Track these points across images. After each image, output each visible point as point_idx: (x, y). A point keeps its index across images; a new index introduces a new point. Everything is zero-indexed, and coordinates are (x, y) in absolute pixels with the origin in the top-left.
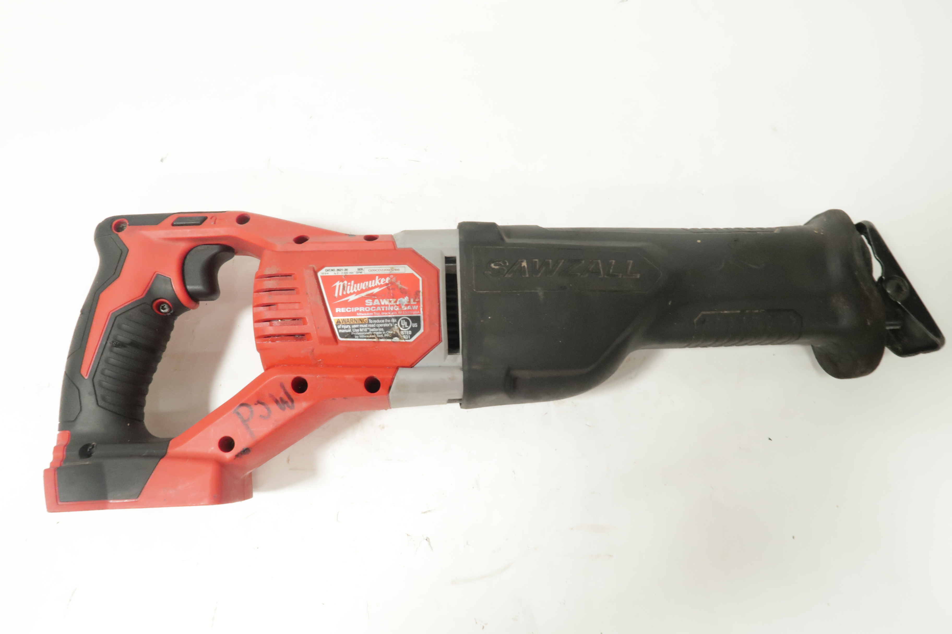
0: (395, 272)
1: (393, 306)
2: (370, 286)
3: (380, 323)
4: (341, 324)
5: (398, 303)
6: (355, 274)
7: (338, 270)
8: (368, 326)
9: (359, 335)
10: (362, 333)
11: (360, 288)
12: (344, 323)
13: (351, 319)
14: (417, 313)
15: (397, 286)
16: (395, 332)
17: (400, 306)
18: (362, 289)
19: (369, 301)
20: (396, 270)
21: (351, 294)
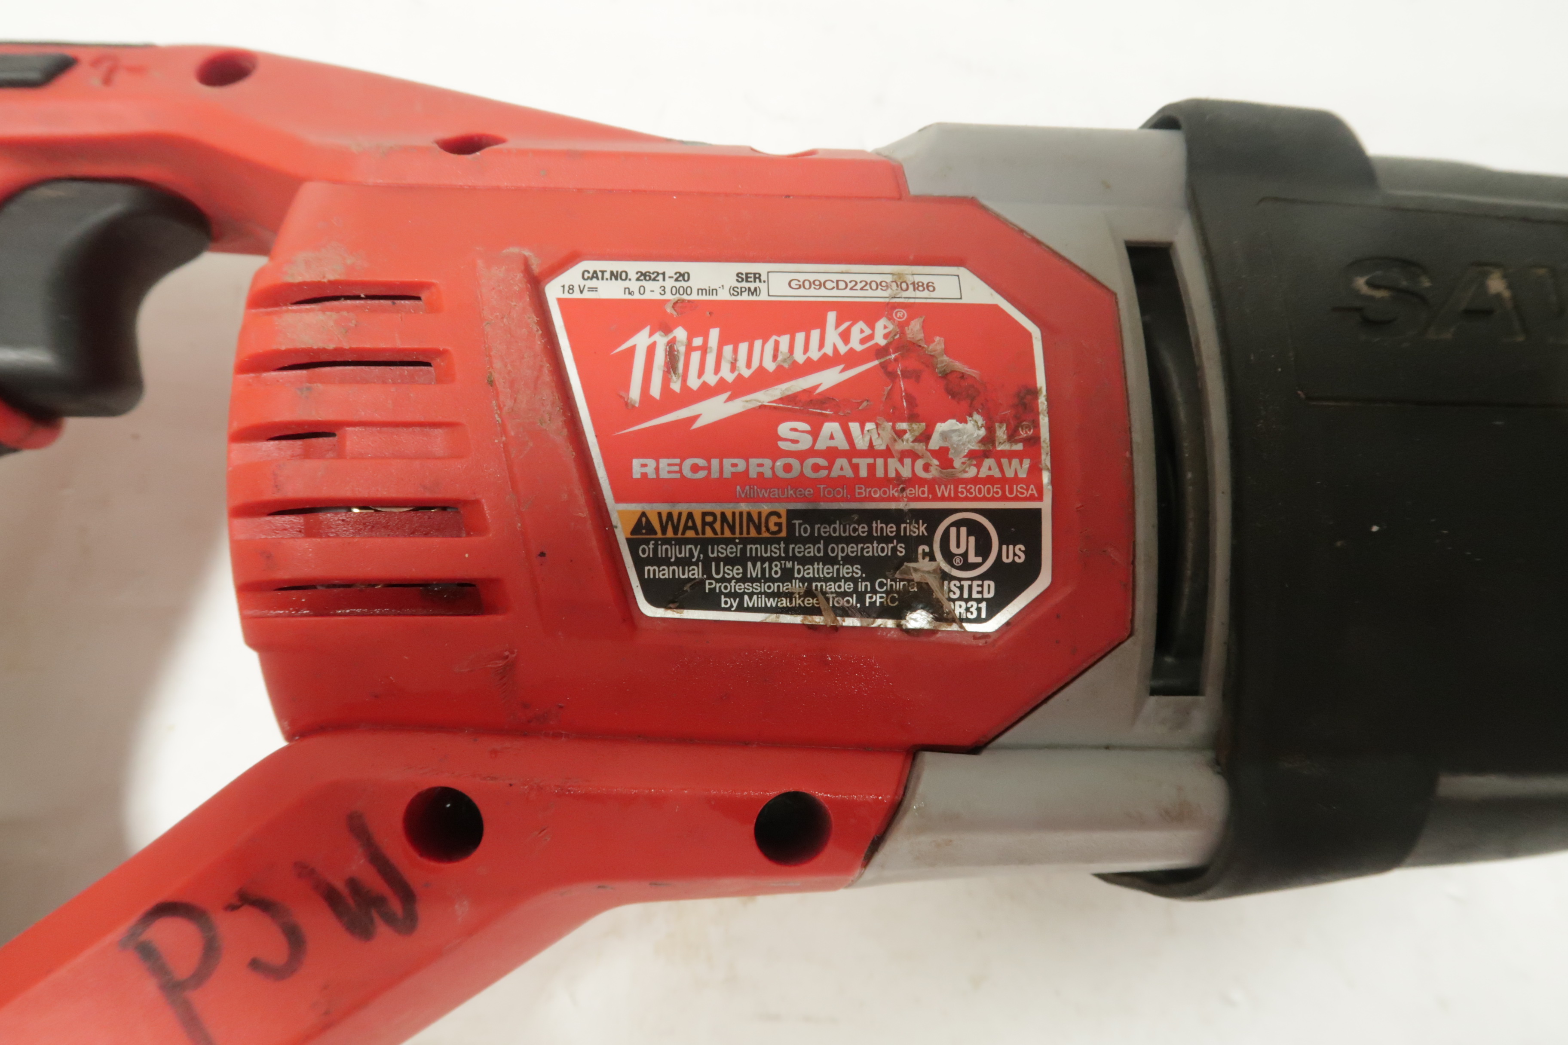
0: (921, 296)
1: (914, 455)
2: (800, 357)
3: (849, 540)
4: (656, 540)
5: (935, 443)
6: (724, 295)
7: (644, 276)
8: (786, 551)
9: (741, 596)
10: (757, 587)
11: (749, 365)
12: (670, 534)
13: (704, 514)
14: (1027, 494)
15: (929, 361)
16: (919, 584)
17: (942, 454)
18: (761, 369)
19: (794, 430)
20: (916, 286)
21: (706, 392)
